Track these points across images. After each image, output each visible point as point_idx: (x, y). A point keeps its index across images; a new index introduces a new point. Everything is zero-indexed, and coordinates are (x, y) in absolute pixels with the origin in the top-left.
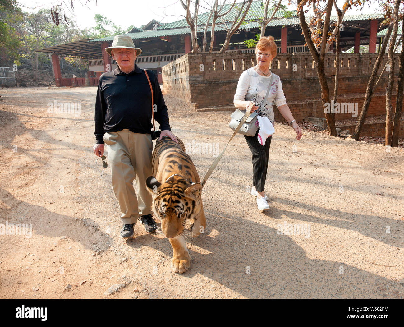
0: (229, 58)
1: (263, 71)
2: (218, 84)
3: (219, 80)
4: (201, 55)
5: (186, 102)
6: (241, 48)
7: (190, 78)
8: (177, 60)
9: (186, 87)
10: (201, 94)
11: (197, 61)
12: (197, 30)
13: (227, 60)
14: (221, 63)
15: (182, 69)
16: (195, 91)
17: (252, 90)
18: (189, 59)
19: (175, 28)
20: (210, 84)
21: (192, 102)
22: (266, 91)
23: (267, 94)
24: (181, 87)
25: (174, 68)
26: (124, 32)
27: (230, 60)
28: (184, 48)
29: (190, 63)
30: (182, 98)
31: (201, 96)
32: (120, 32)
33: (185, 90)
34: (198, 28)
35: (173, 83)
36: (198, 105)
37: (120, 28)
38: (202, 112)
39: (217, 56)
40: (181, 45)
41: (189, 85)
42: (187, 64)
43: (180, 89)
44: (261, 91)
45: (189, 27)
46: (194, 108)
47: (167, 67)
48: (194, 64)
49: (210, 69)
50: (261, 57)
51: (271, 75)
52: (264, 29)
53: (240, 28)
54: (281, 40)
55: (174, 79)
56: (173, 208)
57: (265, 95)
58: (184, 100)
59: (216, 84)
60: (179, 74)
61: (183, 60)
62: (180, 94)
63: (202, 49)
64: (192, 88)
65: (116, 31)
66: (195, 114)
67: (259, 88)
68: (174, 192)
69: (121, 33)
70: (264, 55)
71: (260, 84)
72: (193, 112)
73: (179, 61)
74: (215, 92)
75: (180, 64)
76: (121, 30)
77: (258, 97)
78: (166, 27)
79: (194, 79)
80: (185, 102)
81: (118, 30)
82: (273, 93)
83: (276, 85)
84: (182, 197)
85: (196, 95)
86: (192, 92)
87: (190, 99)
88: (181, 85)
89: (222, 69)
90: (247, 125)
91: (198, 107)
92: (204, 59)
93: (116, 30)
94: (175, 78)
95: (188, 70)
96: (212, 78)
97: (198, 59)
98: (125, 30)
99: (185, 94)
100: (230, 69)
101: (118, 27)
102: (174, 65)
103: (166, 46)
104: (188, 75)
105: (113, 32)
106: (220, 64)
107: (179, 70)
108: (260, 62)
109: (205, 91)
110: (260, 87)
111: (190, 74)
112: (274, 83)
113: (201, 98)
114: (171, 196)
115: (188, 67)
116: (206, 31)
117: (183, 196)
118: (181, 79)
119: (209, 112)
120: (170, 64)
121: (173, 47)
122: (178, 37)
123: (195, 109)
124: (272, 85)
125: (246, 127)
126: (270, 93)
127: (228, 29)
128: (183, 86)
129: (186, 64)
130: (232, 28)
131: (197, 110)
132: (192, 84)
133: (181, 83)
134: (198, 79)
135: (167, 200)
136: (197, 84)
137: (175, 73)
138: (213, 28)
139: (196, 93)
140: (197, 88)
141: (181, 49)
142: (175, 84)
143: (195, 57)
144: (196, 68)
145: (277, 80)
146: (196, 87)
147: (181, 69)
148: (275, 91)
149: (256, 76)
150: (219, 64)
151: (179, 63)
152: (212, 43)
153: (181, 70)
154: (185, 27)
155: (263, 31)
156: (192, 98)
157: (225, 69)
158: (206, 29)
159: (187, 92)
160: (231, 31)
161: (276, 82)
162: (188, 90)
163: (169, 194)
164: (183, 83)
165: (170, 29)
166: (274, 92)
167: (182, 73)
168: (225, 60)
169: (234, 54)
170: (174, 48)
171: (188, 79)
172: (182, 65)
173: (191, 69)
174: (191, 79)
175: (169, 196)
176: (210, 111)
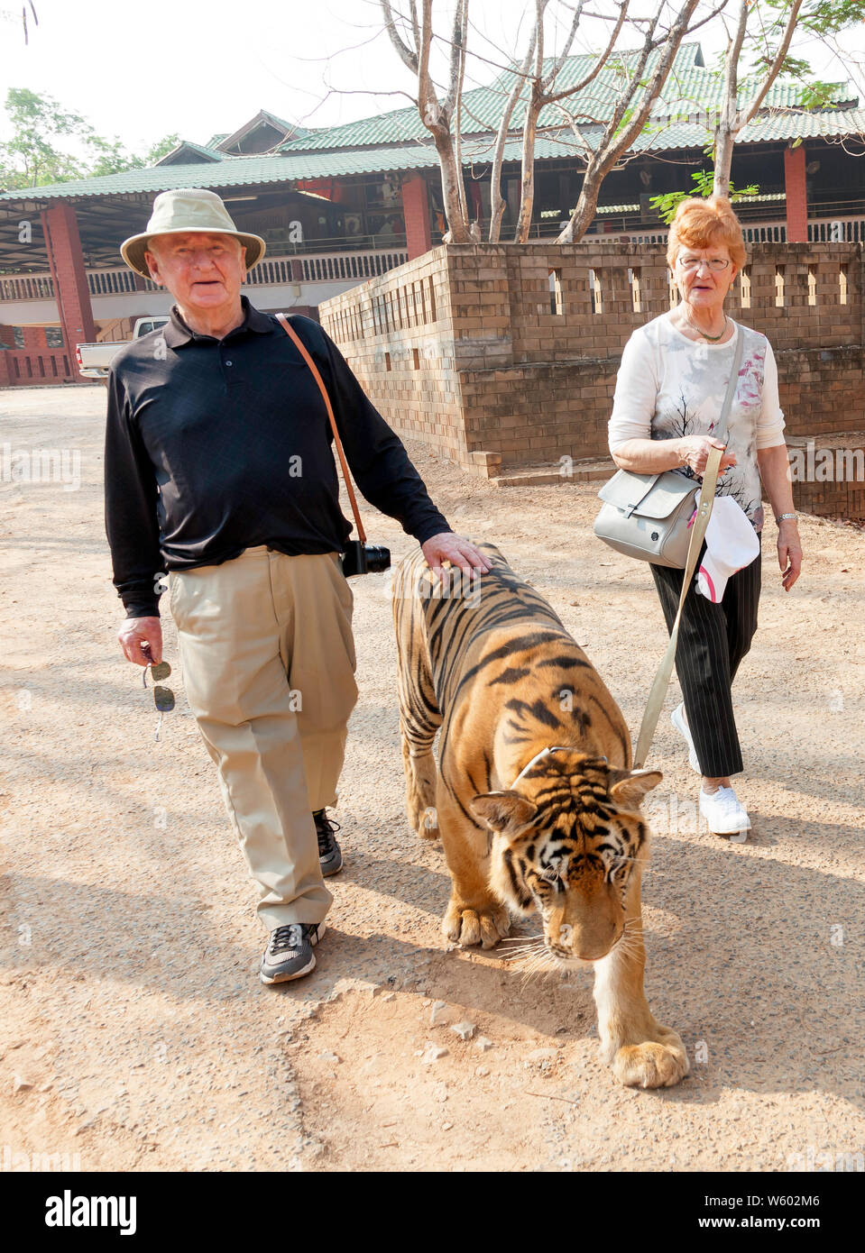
0: (616, 262)
1: (706, 324)
2: (576, 369)
3: (579, 352)
4: (502, 252)
5: (442, 448)
6: (629, 228)
7: (457, 347)
8: (392, 275)
9: (442, 386)
10: (507, 411)
11: (484, 275)
12: (464, 152)
13: (609, 275)
14: (585, 282)
15: (420, 310)
16: (483, 402)
17: (667, 399)
18: (450, 270)
19: (358, 148)
20: (544, 373)
21: (472, 447)
22: (722, 399)
23: (727, 407)
24: (418, 386)
25: (379, 305)
26: (138, 164)
27: (620, 272)
28: (400, 228)
29: (456, 286)
30: (422, 430)
31: (507, 422)
32: (119, 162)
33: (436, 398)
34: (467, 143)
35: (376, 368)
36: (498, 461)
37: (118, 145)
38: (521, 489)
39: (566, 257)
40: (386, 216)
41: (454, 377)
42: (443, 292)
43: (409, 392)
44: (700, 402)
45: (427, 141)
46: (484, 472)
47: (346, 305)
48: (471, 287)
49: (540, 307)
50: (699, 275)
51: (735, 337)
52: (726, 150)
53: (635, 147)
54: (783, 196)
55: (380, 354)
56: (593, 852)
57: (716, 414)
58: (434, 440)
59: (568, 369)
60: (405, 332)
61: (425, 274)
62: (412, 416)
63: (484, 231)
64: (470, 390)
65: (103, 159)
66: (490, 497)
67: (694, 392)
68: (581, 802)
69: (123, 165)
70: (708, 265)
71: (697, 376)
72: (482, 491)
73: (400, 278)
74: (563, 406)
75: (409, 291)
76: (122, 153)
77: (690, 424)
78: (319, 144)
79: (474, 352)
80: (436, 449)
81: (110, 154)
82: (745, 404)
83: (756, 374)
84: (609, 814)
85: (485, 416)
86: (469, 405)
87: (461, 435)
88: (416, 375)
89: (590, 310)
90: (658, 528)
91: (499, 467)
92: (514, 269)
93: (100, 153)
94: (385, 349)
95: (449, 312)
96: (550, 345)
97: (488, 267)
98: (142, 155)
99: (438, 416)
100: (621, 309)
101: (112, 144)
102: (378, 293)
103: (322, 220)
104: (450, 335)
105: (90, 163)
106: (580, 286)
107: (404, 315)
108: (696, 292)
109: (523, 400)
110: (696, 385)
111: (459, 333)
112: (750, 363)
113: (506, 429)
114: (577, 814)
115: (447, 302)
116: (499, 155)
117: (614, 812)
118: (416, 351)
119: (547, 488)
120: (360, 289)
121: (352, 224)
122: (371, 181)
123: (485, 474)
124: (741, 373)
125: (655, 536)
126: (735, 403)
127: (590, 150)
128: (425, 382)
129: (438, 290)
130: (604, 146)
131: (495, 481)
132: (467, 374)
133: (417, 367)
134: (489, 351)
135: (568, 833)
136: (489, 374)
137: (386, 329)
138: (530, 146)
139: (486, 408)
140: (489, 389)
141: (387, 231)
142: (384, 375)
143: (477, 259)
144: (480, 307)
145: (758, 353)
146: (486, 384)
147: (411, 309)
148: (753, 396)
149: (677, 345)
150: (576, 287)
151: (401, 286)
152: (527, 204)
153: (412, 313)
154: (410, 143)
155: (725, 157)
156: (468, 431)
157: (599, 309)
158: (501, 149)
159: (447, 407)
160: (603, 157)
161: (755, 362)
162: (449, 398)
163: (567, 811)
164: (428, 368)
165: (337, 149)
166: (750, 400)
167: (421, 327)
168: (598, 271)
169: (635, 247)
170: (357, 228)
171: (450, 353)
172: (419, 296)
173: (460, 310)
174: (463, 350)
175: (572, 817)
176: (551, 484)
